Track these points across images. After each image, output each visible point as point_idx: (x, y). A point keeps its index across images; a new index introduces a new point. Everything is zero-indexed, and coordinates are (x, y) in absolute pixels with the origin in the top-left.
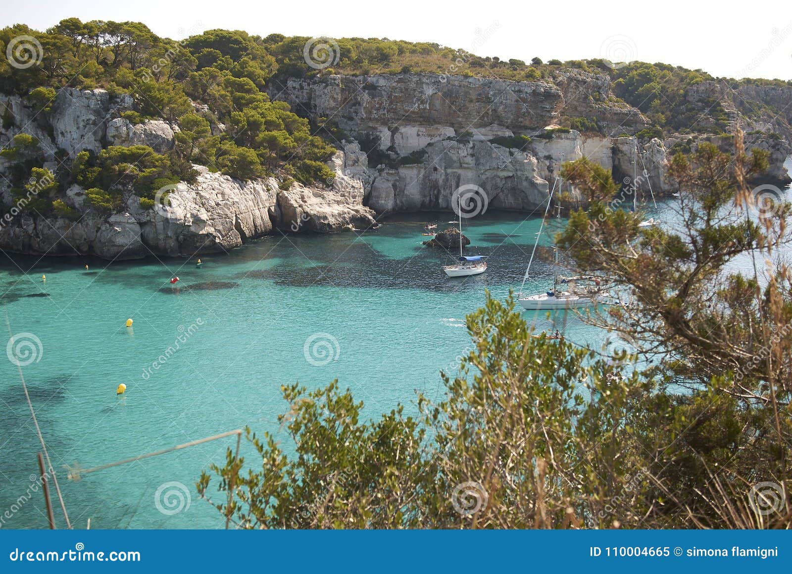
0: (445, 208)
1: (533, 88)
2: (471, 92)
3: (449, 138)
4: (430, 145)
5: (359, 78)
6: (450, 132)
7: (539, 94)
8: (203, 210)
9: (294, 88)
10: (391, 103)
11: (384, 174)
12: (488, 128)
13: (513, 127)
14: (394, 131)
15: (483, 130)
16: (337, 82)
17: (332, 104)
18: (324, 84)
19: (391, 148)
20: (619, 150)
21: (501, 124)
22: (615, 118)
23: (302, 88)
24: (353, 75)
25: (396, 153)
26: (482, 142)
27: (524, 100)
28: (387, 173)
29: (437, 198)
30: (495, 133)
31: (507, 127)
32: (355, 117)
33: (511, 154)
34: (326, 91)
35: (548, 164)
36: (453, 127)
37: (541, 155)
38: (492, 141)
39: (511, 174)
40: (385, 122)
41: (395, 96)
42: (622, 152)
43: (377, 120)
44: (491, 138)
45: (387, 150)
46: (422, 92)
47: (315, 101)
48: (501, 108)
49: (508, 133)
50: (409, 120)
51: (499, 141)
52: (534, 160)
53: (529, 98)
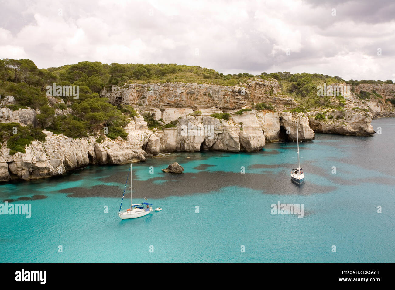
0: (188, 150)
1: (232, 89)
2: (201, 91)
3: (190, 115)
4: (180, 118)
5: (145, 85)
6: (191, 111)
7: (235, 92)
8: (45, 155)
9: (115, 90)
10: (161, 97)
11: (156, 133)
12: (210, 109)
13: (223, 108)
14: (163, 111)
15: (207, 110)
16: (133, 87)
17: (131, 98)
18: (127, 88)
19: (161, 120)
20: (283, 119)
21: (216, 107)
22: (281, 102)
23: (118, 90)
24: (142, 84)
25: (163, 122)
26: (206, 116)
27: (228, 95)
28: (158, 132)
29: (184, 144)
30: (213, 111)
31: (220, 108)
32: (143, 104)
33: (221, 122)
34: (128, 92)
35: (240, 127)
36: (192, 109)
37: (236, 122)
38: (211, 116)
39: (221, 132)
40: (158, 107)
41: (163, 94)
42: (284, 119)
43: (154, 106)
44: (211, 114)
45: (159, 121)
46: (176, 92)
47: (123, 96)
48: (216, 99)
49: (220, 112)
50: (169, 105)
51: (215, 116)
52: (233, 125)
53: (230, 93)
